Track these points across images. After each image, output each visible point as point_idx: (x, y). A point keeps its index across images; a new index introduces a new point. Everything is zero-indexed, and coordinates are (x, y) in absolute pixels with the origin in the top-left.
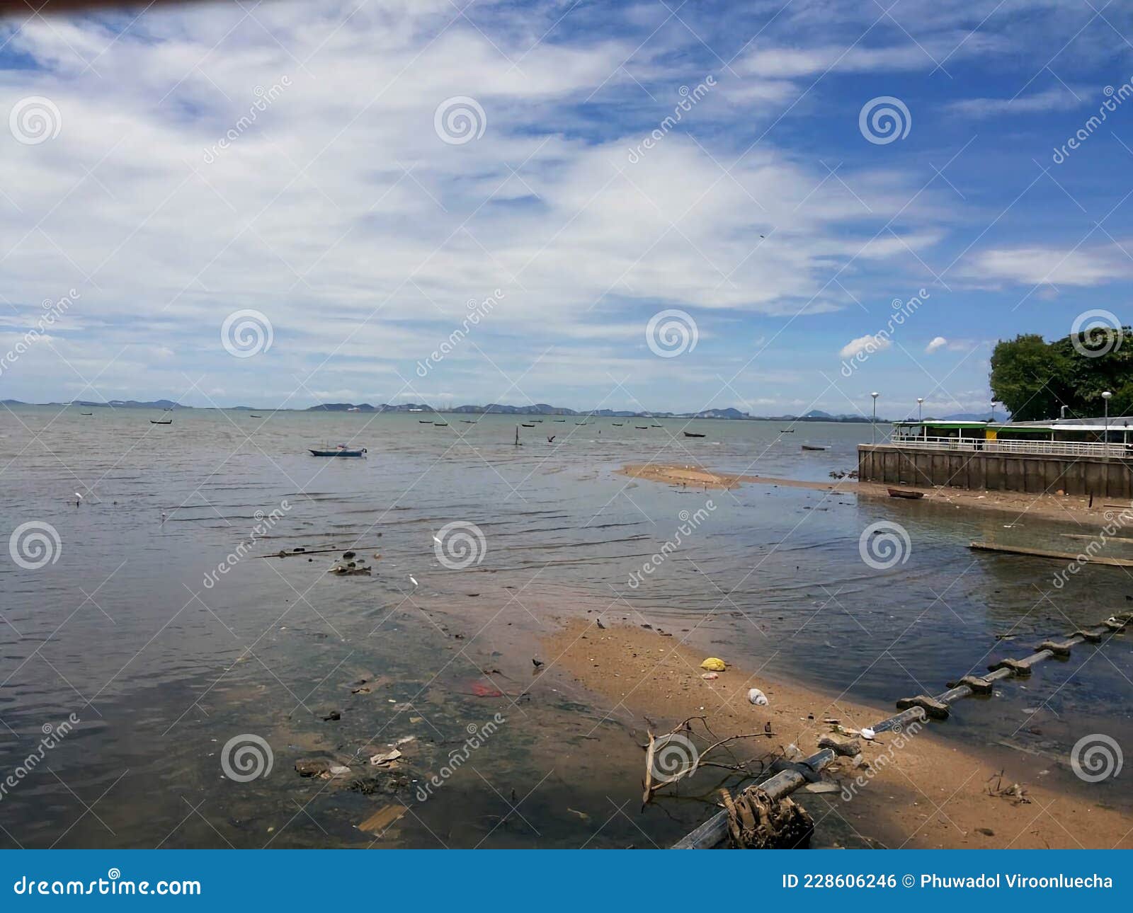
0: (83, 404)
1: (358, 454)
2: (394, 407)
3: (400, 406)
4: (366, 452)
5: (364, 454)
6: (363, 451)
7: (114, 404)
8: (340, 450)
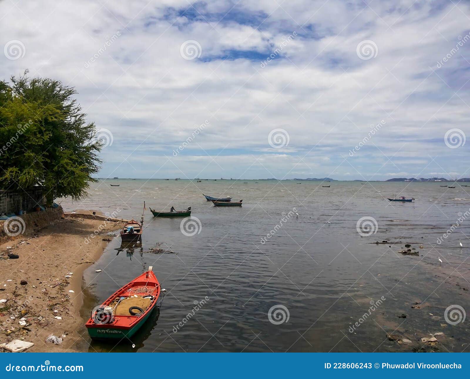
0: (297, 180)
1: (410, 201)
2: (427, 180)
3: (430, 179)
4: (414, 200)
5: (413, 201)
6: (412, 199)
7: (308, 180)
8: (401, 199)
